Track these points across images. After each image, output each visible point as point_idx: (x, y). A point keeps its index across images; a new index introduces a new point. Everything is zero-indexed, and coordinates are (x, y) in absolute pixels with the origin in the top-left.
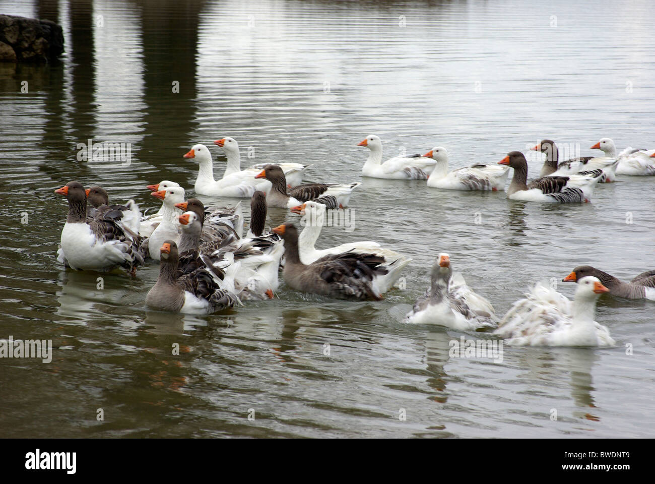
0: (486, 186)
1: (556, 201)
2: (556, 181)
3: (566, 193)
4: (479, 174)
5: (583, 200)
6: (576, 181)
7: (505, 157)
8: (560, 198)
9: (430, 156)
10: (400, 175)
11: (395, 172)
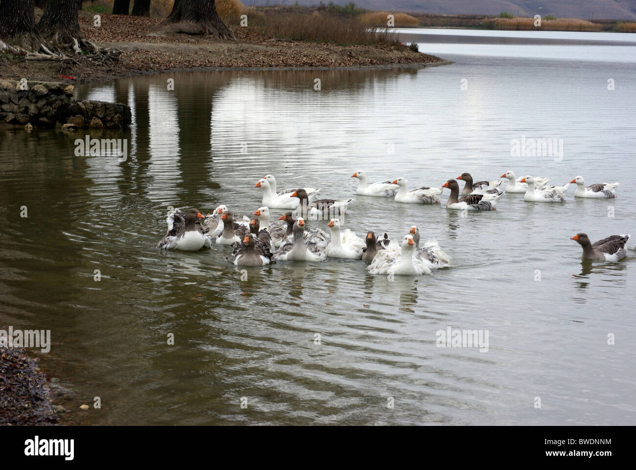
0: (433, 201)
1: (475, 209)
2: (475, 197)
3: (481, 204)
4: (428, 193)
5: (491, 209)
6: (487, 197)
7: (445, 182)
8: (478, 207)
9: (395, 183)
10: (383, 194)
11: (380, 192)
